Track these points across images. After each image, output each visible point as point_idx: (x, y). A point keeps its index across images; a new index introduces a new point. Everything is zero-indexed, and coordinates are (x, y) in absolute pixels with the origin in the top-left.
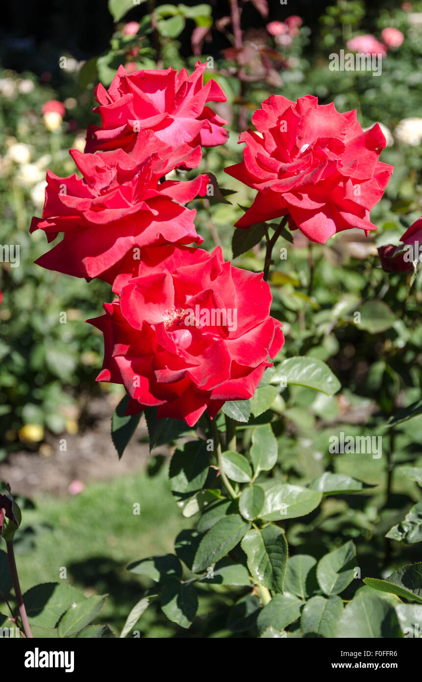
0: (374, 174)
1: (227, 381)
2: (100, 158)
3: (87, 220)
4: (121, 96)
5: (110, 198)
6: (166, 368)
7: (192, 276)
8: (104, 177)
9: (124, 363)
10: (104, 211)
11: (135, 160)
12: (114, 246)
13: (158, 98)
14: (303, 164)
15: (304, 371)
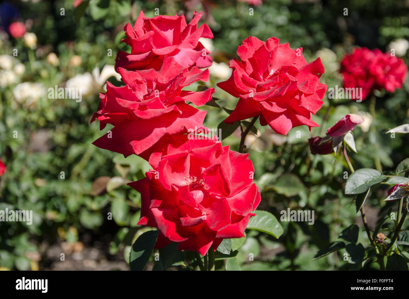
0: (316, 90)
1: (229, 225)
2: (138, 74)
3: (136, 116)
4: (145, 33)
5: (153, 102)
6: (187, 216)
7: (203, 155)
8: (141, 87)
9: (158, 213)
10: (147, 110)
11: (162, 77)
12: (152, 134)
13: (169, 34)
14: (273, 82)
15: (261, 220)
